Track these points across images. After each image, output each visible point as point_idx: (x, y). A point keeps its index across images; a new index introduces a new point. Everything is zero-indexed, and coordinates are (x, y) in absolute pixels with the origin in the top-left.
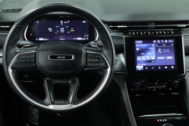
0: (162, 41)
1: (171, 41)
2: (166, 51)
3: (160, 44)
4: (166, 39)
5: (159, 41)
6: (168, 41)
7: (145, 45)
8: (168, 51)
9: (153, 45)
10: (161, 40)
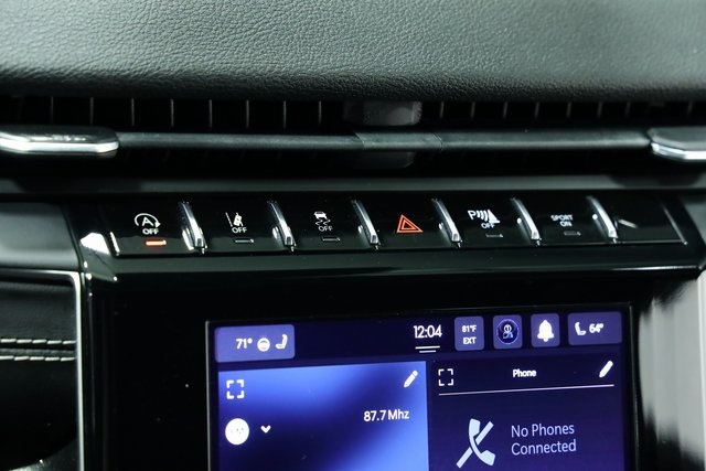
0: (508, 327)
1: (596, 328)
2: (546, 449)
3: (487, 366)
4: (545, 311)
5: (469, 334)
6: (563, 330)
7: (320, 382)
8: (564, 447)
9: (413, 377)
10: (498, 321)
